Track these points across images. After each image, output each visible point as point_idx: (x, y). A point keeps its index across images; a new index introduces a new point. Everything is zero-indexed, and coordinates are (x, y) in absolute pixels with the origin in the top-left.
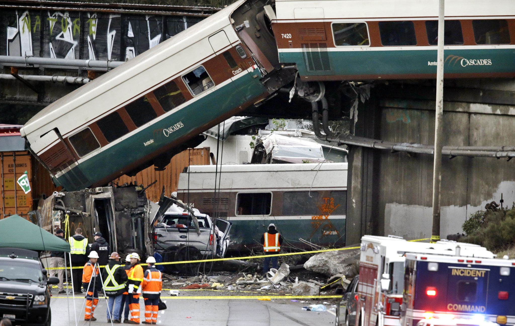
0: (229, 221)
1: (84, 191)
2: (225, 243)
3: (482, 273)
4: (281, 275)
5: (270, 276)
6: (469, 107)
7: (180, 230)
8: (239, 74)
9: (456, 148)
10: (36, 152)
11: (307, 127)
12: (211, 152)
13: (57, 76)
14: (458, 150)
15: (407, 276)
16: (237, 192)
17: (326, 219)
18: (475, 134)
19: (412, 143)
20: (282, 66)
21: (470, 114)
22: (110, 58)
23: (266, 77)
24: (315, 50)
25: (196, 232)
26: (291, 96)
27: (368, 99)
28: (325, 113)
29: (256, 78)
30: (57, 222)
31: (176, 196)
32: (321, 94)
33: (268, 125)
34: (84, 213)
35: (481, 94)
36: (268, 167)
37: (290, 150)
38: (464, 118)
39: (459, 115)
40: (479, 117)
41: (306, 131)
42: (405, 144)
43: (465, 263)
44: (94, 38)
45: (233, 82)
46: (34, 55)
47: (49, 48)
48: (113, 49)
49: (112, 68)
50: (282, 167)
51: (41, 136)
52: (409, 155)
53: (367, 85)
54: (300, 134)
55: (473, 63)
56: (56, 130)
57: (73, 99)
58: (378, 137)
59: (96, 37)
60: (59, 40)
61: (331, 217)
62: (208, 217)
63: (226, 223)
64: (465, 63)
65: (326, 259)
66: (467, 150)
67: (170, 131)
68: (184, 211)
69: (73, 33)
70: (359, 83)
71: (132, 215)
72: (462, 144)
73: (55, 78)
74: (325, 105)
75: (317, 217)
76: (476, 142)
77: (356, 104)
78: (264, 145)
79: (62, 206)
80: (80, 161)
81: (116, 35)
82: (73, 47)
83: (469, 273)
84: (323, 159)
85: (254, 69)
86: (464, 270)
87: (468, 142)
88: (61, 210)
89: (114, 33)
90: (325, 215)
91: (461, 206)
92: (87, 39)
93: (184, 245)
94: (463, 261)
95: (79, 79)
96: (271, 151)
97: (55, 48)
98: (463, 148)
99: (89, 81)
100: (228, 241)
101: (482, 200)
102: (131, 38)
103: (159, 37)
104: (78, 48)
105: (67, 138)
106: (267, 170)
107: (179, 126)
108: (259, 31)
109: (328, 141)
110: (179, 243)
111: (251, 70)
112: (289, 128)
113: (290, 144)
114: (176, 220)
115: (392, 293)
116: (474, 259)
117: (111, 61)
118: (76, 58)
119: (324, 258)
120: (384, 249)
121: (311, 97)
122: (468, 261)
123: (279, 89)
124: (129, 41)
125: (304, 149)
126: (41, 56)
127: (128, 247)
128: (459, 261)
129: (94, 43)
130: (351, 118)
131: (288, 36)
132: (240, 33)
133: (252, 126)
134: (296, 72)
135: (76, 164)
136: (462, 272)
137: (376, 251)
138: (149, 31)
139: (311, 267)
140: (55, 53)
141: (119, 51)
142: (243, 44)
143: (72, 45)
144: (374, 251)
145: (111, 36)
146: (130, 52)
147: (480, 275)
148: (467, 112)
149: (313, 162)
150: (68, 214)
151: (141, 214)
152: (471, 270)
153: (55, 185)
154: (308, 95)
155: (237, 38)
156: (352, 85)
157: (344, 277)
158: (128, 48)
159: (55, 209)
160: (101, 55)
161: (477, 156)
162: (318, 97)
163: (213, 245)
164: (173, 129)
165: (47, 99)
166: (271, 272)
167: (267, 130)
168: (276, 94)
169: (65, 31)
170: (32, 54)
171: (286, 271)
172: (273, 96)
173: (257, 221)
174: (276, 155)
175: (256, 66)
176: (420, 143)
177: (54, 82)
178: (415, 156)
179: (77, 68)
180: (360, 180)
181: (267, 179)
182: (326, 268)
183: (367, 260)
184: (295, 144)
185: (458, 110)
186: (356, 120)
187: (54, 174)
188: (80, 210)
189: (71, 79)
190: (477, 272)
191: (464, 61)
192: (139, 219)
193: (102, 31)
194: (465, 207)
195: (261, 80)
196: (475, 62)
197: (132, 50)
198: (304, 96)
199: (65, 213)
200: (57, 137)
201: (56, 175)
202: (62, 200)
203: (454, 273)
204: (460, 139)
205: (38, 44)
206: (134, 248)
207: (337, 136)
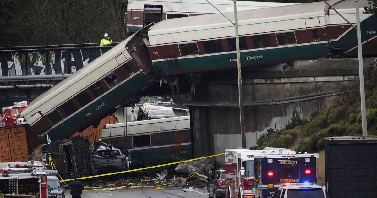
0: (130, 151)
1: (57, 142)
2: (129, 163)
3: (296, 162)
4: (163, 176)
5: (158, 177)
6: (253, 81)
7: (106, 158)
8: (133, 75)
9: (248, 102)
10: (30, 124)
11: (160, 100)
12: (116, 117)
13: (36, 84)
14: (249, 103)
15: (256, 167)
16: (133, 136)
17: (180, 146)
18: (257, 95)
19: (225, 102)
20: (155, 69)
21: (254, 84)
22: (63, 73)
23: (147, 75)
24: (171, 59)
25: (114, 158)
26: (160, 84)
27: (200, 82)
28: (178, 91)
29: (142, 76)
30: (45, 159)
31: (101, 141)
32: (176, 81)
33: (140, 101)
34: (58, 153)
35: (259, 74)
36: (147, 121)
37: (157, 112)
38: (251, 87)
39: (248, 86)
40: (259, 86)
41: (160, 102)
42: (221, 103)
43: (287, 157)
44: (54, 63)
45: (130, 79)
46: (23, 75)
47: (31, 70)
48: (64, 68)
49: (65, 78)
50: (154, 121)
51: (32, 116)
52: (224, 108)
53: (198, 75)
54: (157, 104)
55: (254, 58)
56: (40, 112)
57: (47, 95)
58: (207, 100)
59: (55, 63)
60: (35, 66)
61: (182, 144)
62: (119, 150)
63: (129, 152)
64: (249, 58)
65: (186, 165)
66: (254, 103)
67: (99, 107)
68: (106, 148)
69: (42, 62)
70: (194, 74)
71: (83, 152)
72: (251, 101)
73: (35, 85)
74: (177, 87)
75: (175, 145)
76: (258, 99)
77: (194, 85)
78: (143, 111)
79: (46, 150)
80: (53, 127)
81: (65, 60)
82: (43, 69)
83: (289, 162)
84: (174, 115)
85: (140, 72)
86: (286, 161)
87: (254, 99)
88: (46, 153)
89: (64, 60)
90: (179, 143)
91: (253, 132)
92: (50, 64)
93: (109, 165)
94: (285, 156)
95: (48, 85)
96: (147, 113)
97: (34, 70)
98: (252, 102)
99: (54, 86)
100: (130, 161)
101: (264, 128)
102: (73, 62)
103: (87, 60)
104: (46, 69)
105: (45, 116)
106: (147, 123)
107: (103, 104)
108: (141, 52)
109: (181, 105)
110: (106, 164)
111: (139, 72)
112: (151, 101)
113: (156, 109)
114: (103, 153)
115: (246, 177)
116: (291, 155)
117: (64, 74)
118: (45, 74)
119: (185, 165)
120: (239, 155)
121: (171, 83)
122: (288, 156)
123: (154, 81)
124: (72, 63)
125: (164, 111)
126: (27, 75)
127: (82, 169)
128: (283, 157)
129: (54, 66)
130: (192, 92)
131: (157, 53)
132: (131, 54)
133: (132, 102)
134: (162, 71)
135: (52, 128)
136: (285, 162)
137: (234, 156)
138: (82, 57)
139: (179, 170)
140: (34, 73)
141: (68, 69)
142: (133, 60)
143: (43, 68)
144: (233, 156)
145: (62, 62)
146: (73, 69)
147: (295, 163)
148: (252, 84)
149: (170, 117)
150: (50, 154)
151: (87, 151)
152: (290, 161)
153: (41, 141)
154: (169, 82)
155: (130, 57)
156: (191, 75)
157: (197, 173)
158: (72, 67)
159: (43, 153)
160: (58, 71)
161: (260, 105)
162: (174, 83)
163: (123, 164)
164: (101, 106)
165: (32, 96)
166: (158, 175)
167: (139, 103)
168: (153, 84)
169: (38, 61)
170: (22, 75)
171: (166, 173)
172: (151, 85)
173: (144, 149)
174: (150, 115)
175: (141, 70)
176: (229, 102)
177: (35, 88)
178: (227, 108)
179: (47, 79)
180: (199, 123)
181: (147, 128)
182: (187, 170)
183: (229, 161)
184: (159, 109)
185: (247, 83)
186: (195, 93)
187: (40, 135)
188: (56, 152)
189: (44, 85)
190: (293, 161)
191: (249, 57)
192: (87, 154)
193: (58, 60)
194: (256, 132)
195: (144, 77)
196: (255, 58)
197: (74, 68)
198: (168, 83)
199: (48, 155)
200: (40, 116)
201: (41, 136)
202: (46, 148)
203: (281, 163)
204: (250, 98)
205: (25, 69)
206: (85, 169)
207: (185, 102)
